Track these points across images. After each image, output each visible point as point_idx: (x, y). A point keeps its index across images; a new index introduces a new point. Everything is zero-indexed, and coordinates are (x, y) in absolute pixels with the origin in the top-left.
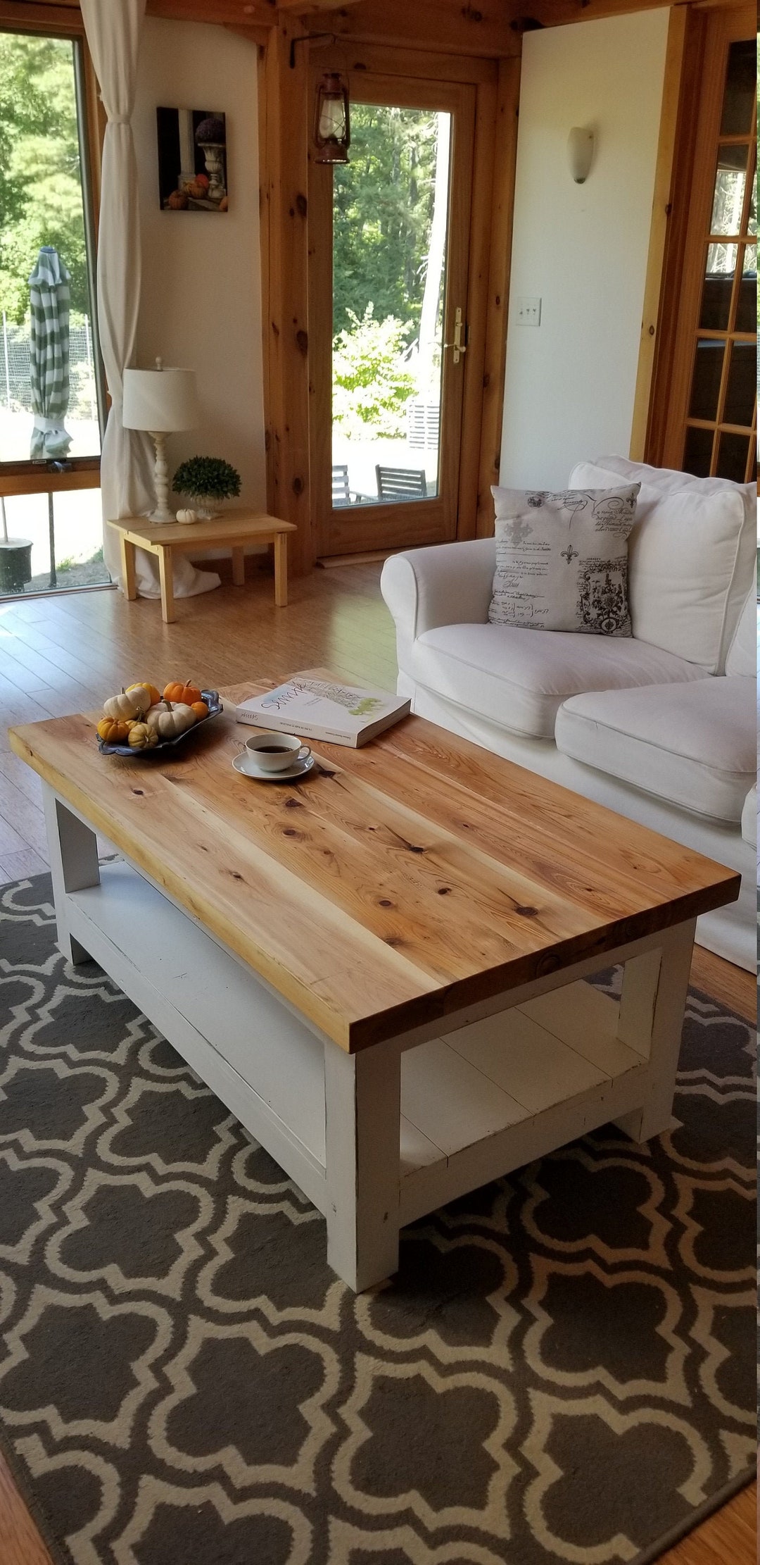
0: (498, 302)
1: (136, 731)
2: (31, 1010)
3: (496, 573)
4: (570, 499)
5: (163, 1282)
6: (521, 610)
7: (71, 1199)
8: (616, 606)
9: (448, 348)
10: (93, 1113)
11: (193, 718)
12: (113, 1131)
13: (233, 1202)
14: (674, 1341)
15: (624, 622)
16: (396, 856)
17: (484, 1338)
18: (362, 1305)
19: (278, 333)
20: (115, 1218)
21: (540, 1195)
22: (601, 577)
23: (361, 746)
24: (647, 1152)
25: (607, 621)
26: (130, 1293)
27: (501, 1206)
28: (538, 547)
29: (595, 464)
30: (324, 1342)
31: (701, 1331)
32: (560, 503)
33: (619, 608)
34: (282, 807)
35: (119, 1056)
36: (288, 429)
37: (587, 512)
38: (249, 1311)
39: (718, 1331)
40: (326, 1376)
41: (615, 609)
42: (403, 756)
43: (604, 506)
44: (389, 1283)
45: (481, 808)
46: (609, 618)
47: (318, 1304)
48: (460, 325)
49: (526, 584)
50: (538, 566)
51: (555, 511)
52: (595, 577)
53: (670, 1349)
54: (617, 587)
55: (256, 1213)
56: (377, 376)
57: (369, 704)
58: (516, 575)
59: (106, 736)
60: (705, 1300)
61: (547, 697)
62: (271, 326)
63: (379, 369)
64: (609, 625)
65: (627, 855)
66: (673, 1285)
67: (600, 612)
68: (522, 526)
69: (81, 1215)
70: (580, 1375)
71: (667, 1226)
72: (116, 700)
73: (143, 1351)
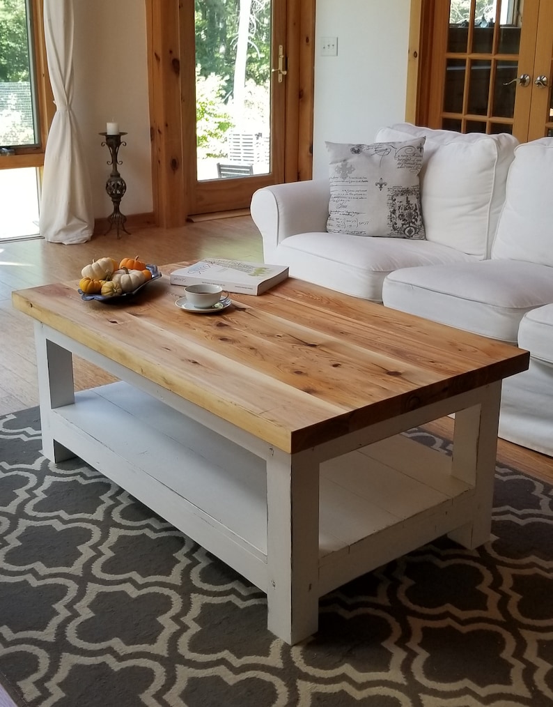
0: (307, 40)
1: (106, 286)
2: (29, 491)
3: (331, 199)
4: (378, 148)
5: (155, 646)
6: (350, 223)
7: (79, 601)
8: (414, 218)
9: (274, 72)
10: (86, 550)
11: (144, 279)
12: (102, 560)
13: (195, 597)
14: (513, 661)
15: (420, 229)
16: (299, 349)
17: (385, 667)
18: (296, 653)
19: (159, 60)
20: (113, 611)
21: (408, 582)
22: (403, 198)
23: (259, 295)
24: (476, 554)
25: (409, 229)
26: (131, 654)
27: (382, 589)
28: (358, 180)
29: (392, 128)
30: (273, 675)
31: (531, 654)
32: (372, 151)
33: (416, 220)
34: (215, 327)
35: (99, 515)
36: (167, 125)
37: (392, 155)
38: (218, 660)
39: (541, 654)
40: (278, 694)
41: (413, 220)
42: (289, 299)
43: (402, 152)
44: (311, 639)
45: (351, 324)
46: (410, 226)
47: (266, 653)
48: (282, 56)
49: (352, 205)
50: (360, 193)
51: (370, 156)
52: (399, 199)
53: (512, 666)
54: (414, 205)
55: (213, 603)
56: (205, 114)
57: (261, 271)
58: (345, 199)
59: (86, 290)
60: (531, 637)
61: (375, 272)
62: (154, 56)
63: (207, 109)
64: (410, 232)
65: (453, 345)
66: (507, 630)
67: (403, 222)
68: (348, 167)
69: (88, 610)
70: (453, 684)
71: (498, 596)
72: (91, 267)
73: (147, 687)
